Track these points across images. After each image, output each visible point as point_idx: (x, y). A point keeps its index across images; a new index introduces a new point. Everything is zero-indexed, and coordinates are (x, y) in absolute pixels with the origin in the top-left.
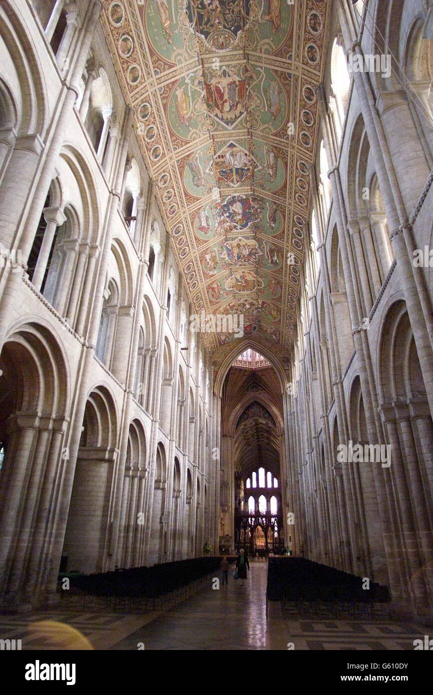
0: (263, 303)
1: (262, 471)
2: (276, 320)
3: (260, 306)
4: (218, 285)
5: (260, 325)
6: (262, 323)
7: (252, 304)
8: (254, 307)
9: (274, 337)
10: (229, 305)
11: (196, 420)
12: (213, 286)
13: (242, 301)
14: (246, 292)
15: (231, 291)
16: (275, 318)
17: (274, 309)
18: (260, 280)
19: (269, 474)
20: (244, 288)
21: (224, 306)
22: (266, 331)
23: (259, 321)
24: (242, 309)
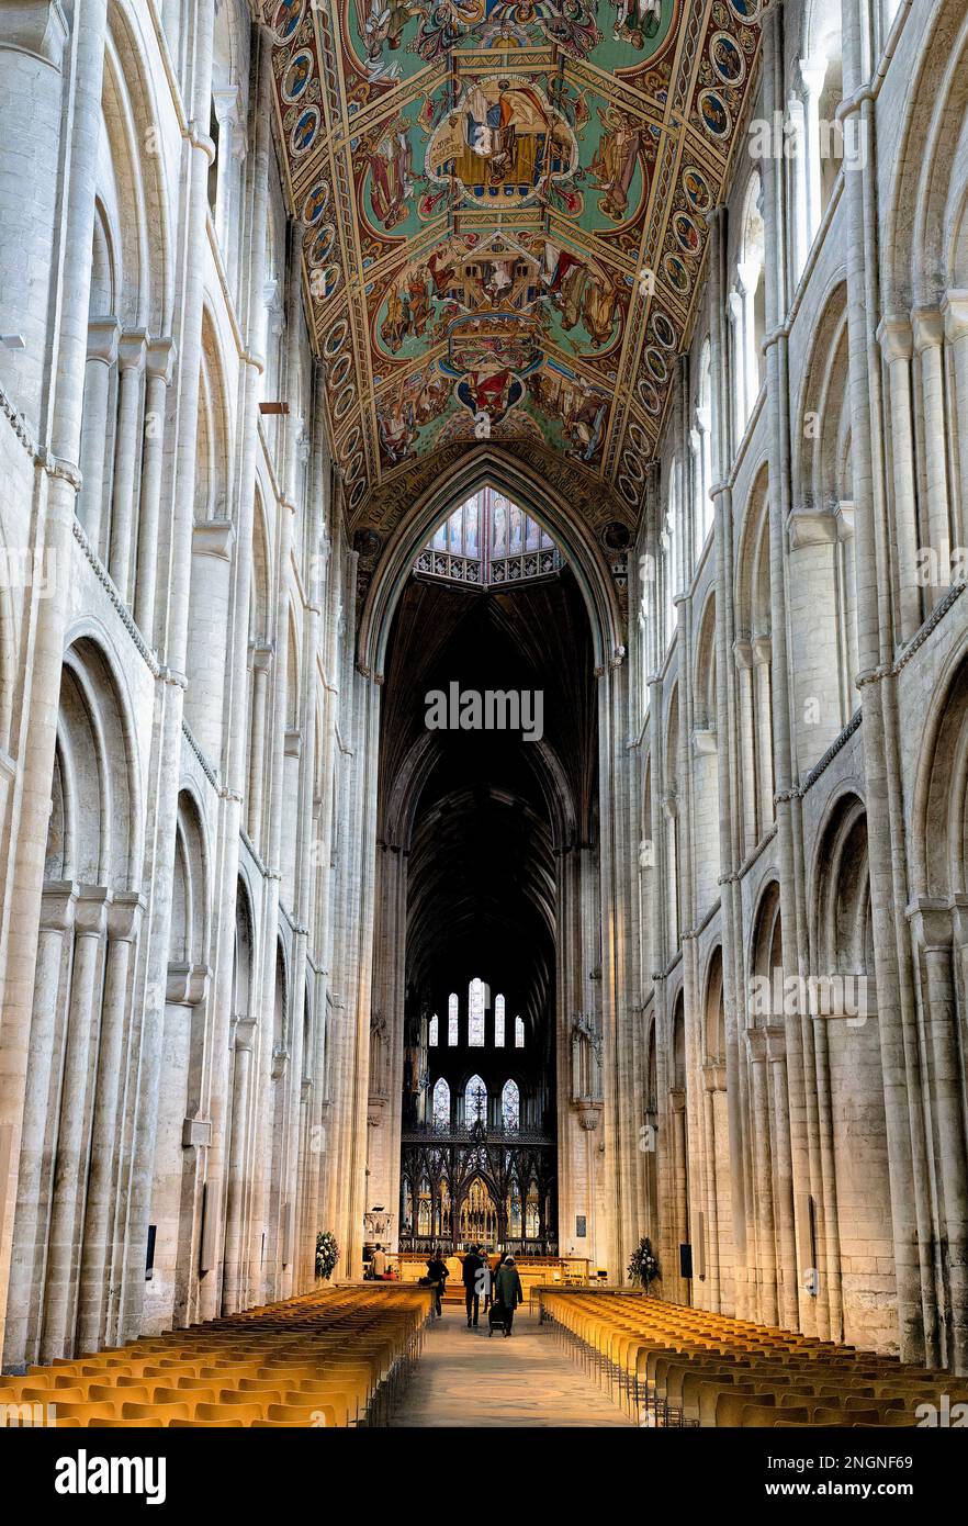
0: (566, 260)
1: (478, 988)
2: (607, 347)
3: (548, 280)
4: (397, 146)
5: (536, 378)
6: (545, 370)
7: (517, 269)
8: (524, 284)
9: (584, 434)
10: (432, 263)
11: (305, 746)
12: (379, 150)
13: (480, 251)
14: (504, 203)
15: (444, 191)
16: (598, 339)
17: (603, 296)
18: (566, 130)
19: (500, 1001)
20: (496, 175)
21: (413, 269)
22: (556, 406)
23: (536, 358)
24: (476, 293)
